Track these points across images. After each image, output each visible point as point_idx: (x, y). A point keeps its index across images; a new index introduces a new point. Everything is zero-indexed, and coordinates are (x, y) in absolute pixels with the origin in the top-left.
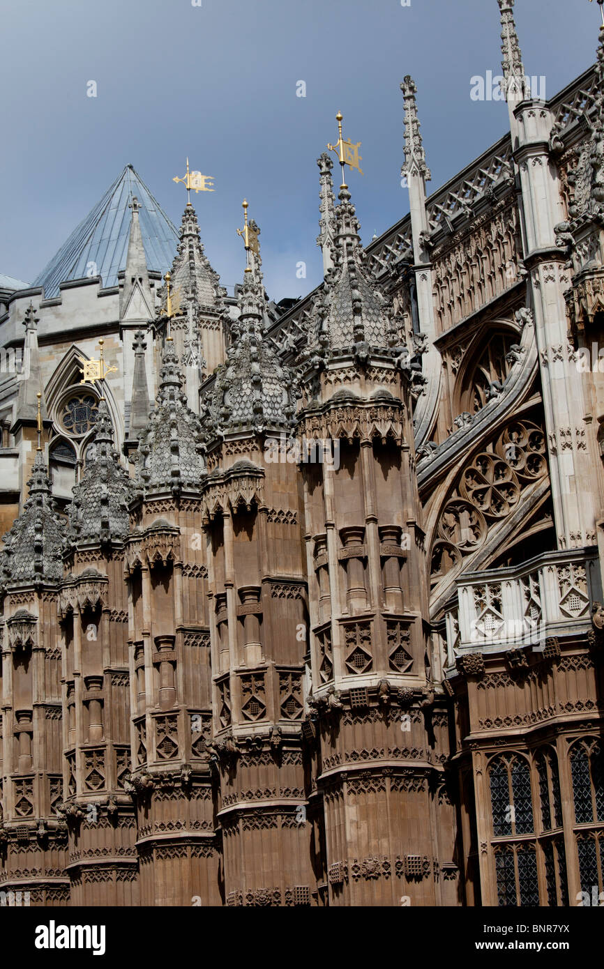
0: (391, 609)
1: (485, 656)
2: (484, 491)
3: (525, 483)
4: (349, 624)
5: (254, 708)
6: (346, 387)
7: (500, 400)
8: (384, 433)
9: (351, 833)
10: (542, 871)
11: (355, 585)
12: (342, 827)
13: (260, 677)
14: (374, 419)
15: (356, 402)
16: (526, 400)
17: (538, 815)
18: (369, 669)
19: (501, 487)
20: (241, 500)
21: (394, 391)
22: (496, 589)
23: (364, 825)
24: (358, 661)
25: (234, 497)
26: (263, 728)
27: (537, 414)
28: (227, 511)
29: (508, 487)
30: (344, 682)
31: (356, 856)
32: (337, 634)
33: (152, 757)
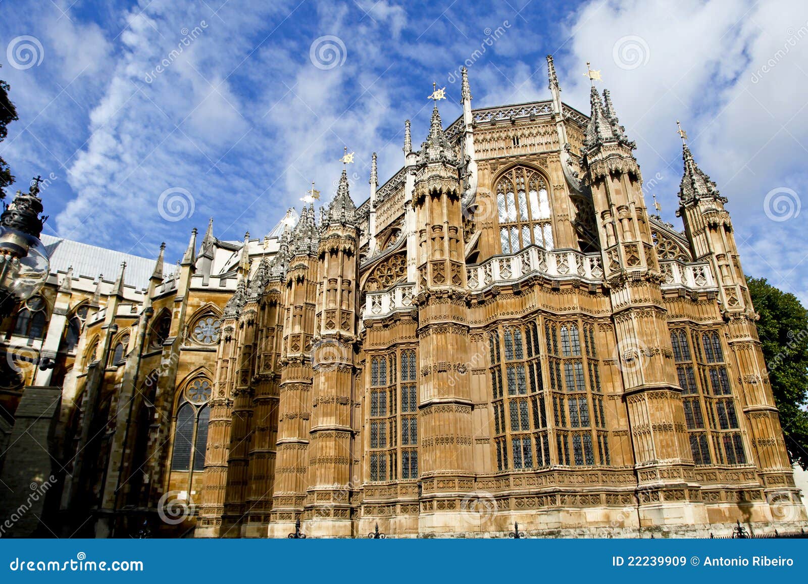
0: (344, 307)
1: (374, 320)
2: (383, 276)
3: (398, 276)
4: (327, 312)
5: (295, 348)
6: (336, 232)
7: (392, 247)
8: (347, 248)
9: (321, 387)
10: (388, 400)
11: (332, 298)
12: (318, 385)
13: (299, 336)
14: (345, 242)
15: (339, 236)
16: (401, 249)
17: (388, 379)
18: (334, 328)
19: (389, 276)
20: (299, 276)
21: (354, 235)
22: (380, 297)
23: (326, 384)
24: (330, 325)
25: (297, 275)
26: (298, 355)
27: (405, 253)
28: (294, 280)
29: (391, 276)
30: (324, 332)
31: (322, 395)
32: (323, 316)
33: (262, 369)
